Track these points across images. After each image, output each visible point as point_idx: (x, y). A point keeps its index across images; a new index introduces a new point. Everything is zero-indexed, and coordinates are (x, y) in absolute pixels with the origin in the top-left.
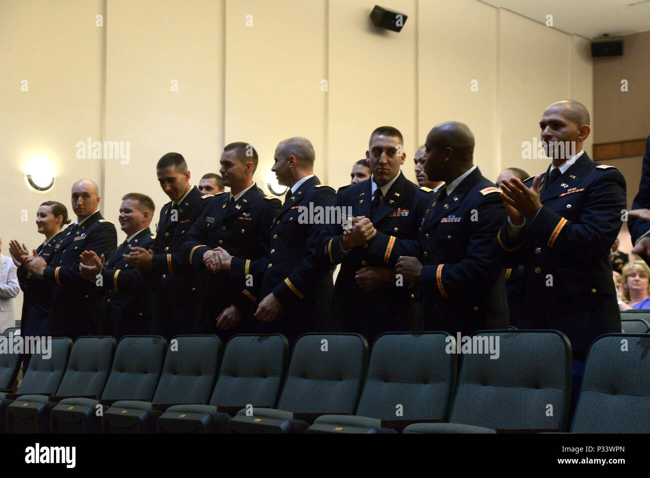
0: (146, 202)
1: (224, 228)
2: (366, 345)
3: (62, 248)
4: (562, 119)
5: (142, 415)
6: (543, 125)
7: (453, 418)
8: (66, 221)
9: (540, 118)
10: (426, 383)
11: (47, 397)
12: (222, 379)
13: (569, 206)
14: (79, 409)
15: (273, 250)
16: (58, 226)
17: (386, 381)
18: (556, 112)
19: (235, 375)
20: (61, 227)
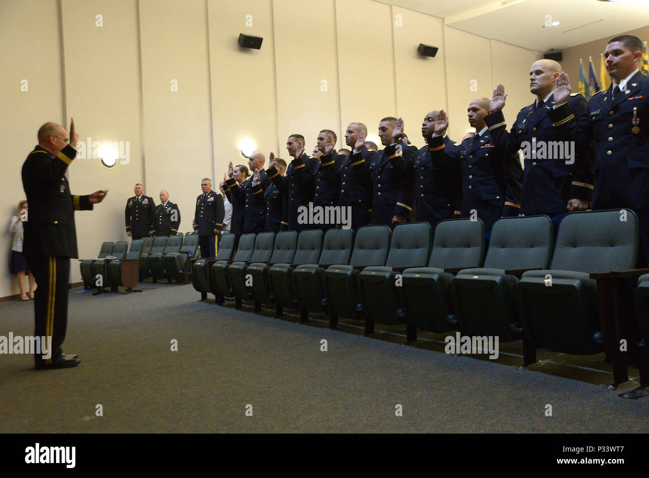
0: (282, 162)
1: (320, 173)
2: (390, 230)
3: (247, 188)
4: (478, 107)
5: (285, 270)
6: (469, 110)
7: (430, 265)
8: (247, 175)
9: (468, 107)
10: (418, 248)
11: (244, 263)
12: (324, 251)
13: (487, 154)
14: (258, 268)
15: (344, 183)
16: (244, 178)
17: (400, 248)
18: (474, 103)
19: (330, 249)
20: (246, 178)
